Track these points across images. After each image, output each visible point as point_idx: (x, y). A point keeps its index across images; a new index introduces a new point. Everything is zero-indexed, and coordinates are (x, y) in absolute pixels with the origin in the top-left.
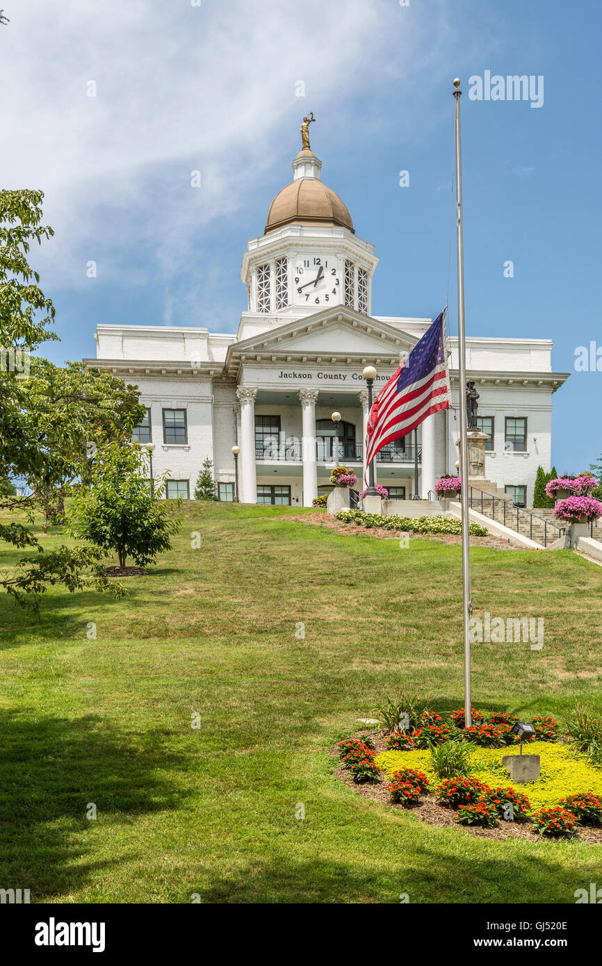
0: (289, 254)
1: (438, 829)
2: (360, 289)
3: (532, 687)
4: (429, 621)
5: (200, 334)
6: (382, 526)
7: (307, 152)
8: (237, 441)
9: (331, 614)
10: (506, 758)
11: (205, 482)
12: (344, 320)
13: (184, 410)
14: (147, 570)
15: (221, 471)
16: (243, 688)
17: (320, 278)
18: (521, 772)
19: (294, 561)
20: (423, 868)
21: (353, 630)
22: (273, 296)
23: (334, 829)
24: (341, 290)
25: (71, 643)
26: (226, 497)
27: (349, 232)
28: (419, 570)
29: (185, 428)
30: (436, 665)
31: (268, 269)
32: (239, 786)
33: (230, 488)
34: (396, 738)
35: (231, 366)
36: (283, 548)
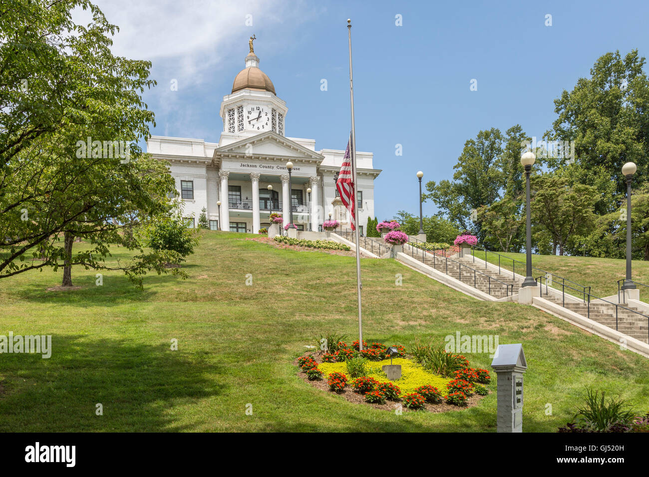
0: (244, 104)
1: (356, 405)
2: (279, 123)
3: (388, 329)
4: (329, 294)
5: (200, 142)
6: (297, 244)
7: (252, 54)
8: (219, 199)
9: (280, 290)
10: (384, 367)
11: (203, 219)
12: (273, 138)
13: (192, 182)
14: (182, 265)
15: (211, 214)
16: (242, 329)
17: (259, 117)
18: (392, 374)
19: (256, 261)
20: (354, 427)
21: (292, 298)
22: (236, 124)
23: (305, 405)
24: (270, 123)
25: (146, 303)
26: (213, 228)
27: (274, 94)
28: (321, 268)
29: (193, 191)
30: (337, 317)
31: (234, 111)
32: (249, 382)
33: (215, 222)
34: (327, 356)
35: (216, 160)
36: (250, 255)
